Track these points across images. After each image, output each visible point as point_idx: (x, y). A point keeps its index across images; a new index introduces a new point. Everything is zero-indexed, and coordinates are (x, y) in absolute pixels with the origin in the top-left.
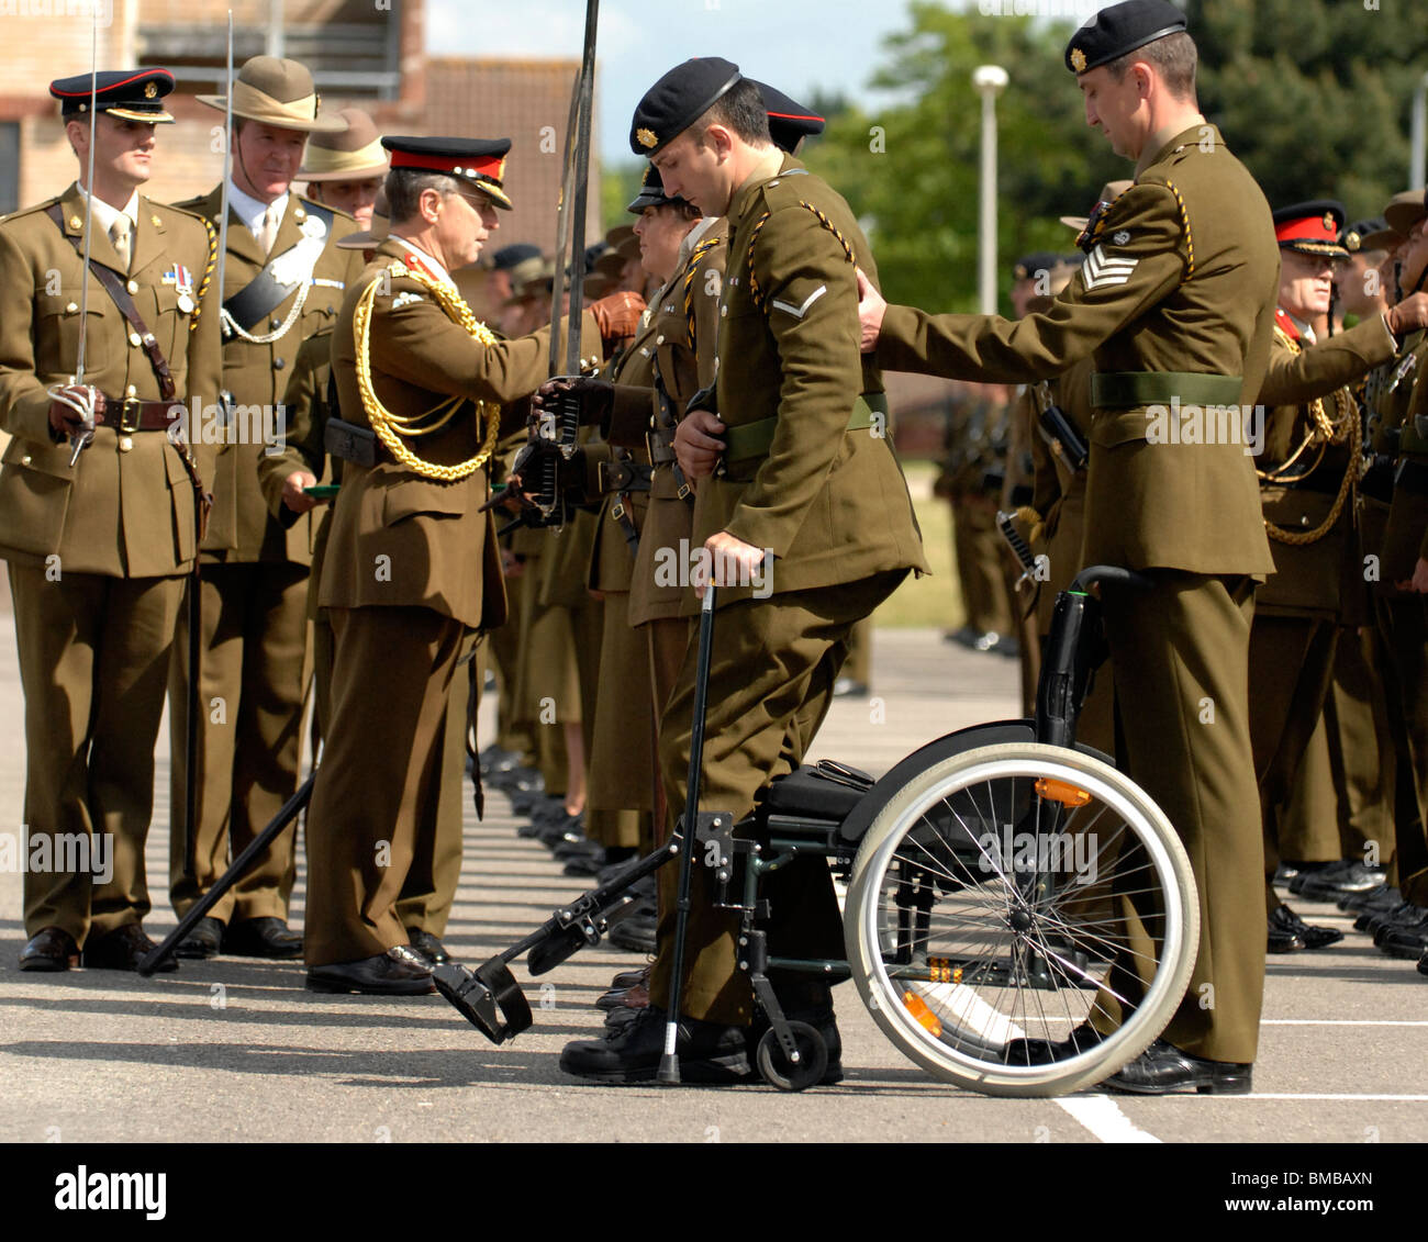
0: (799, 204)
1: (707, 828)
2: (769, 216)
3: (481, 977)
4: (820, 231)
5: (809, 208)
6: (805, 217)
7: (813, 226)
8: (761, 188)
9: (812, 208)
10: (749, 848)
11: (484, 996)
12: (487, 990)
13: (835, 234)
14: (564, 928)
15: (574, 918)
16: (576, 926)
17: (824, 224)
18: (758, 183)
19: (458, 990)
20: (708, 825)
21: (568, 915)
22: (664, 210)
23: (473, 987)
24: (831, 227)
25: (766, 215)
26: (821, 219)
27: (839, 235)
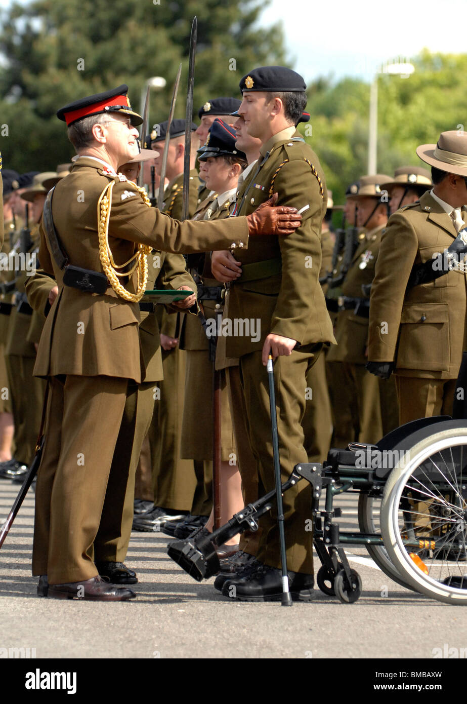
0: (304, 160)
1: (310, 472)
2: (288, 161)
3: (199, 548)
4: (311, 175)
5: (308, 162)
6: (306, 166)
7: (308, 172)
8: (283, 146)
9: (310, 163)
10: (330, 481)
11: (201, 558)
12: (201, 554)
13: (317, 178)
14: (240, 522)
15: (244, 517)
16: (245, 522)
17: (313, 172)
18: (282, 141)
19: (187, 554)
20: (310, 470)
21: (241, 516)
22: (219, 159)
23: (195, 553)
24: (316, 174)
25: (287, 160)
26: (312, 169)
27: (319, 179)
